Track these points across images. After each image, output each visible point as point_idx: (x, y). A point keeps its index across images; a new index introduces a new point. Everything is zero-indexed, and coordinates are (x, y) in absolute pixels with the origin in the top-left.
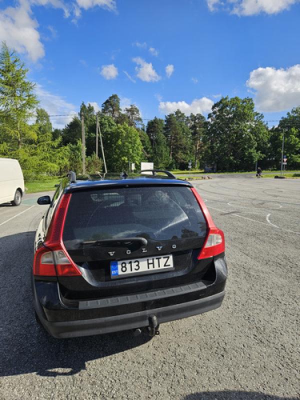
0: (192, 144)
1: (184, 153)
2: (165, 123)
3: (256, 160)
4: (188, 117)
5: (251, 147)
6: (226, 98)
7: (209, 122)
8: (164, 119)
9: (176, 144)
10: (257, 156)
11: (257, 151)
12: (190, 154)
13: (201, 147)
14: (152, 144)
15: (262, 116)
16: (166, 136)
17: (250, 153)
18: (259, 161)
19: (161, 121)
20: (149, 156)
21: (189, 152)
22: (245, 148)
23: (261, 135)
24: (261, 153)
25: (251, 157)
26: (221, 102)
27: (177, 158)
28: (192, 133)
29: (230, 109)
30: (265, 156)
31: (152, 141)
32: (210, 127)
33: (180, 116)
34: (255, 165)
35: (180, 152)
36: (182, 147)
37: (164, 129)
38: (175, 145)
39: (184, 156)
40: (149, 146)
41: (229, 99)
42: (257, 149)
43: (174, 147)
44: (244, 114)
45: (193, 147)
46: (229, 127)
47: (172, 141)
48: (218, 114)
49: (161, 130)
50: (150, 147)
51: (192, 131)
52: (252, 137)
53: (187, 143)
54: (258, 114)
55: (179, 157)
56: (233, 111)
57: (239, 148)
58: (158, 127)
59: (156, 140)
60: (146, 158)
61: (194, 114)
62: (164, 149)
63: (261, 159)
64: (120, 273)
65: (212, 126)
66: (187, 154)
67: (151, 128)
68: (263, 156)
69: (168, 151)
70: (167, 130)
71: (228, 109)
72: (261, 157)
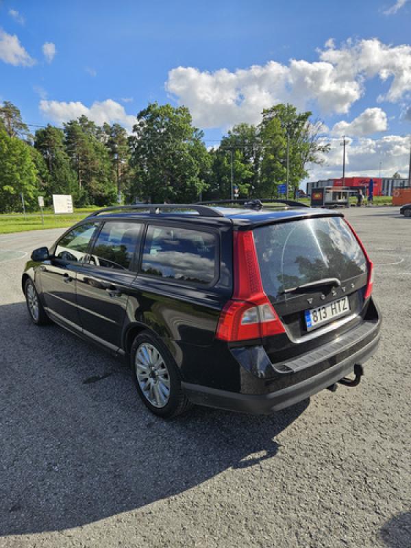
0: (111, 168)
1: (100, 182)
2: (65, 135)
3: (200, 191)
4: (99, 128)
5: (192, 174)
6: (154, 106)
7: (135, 138)
8: (63, 127)
9: (85, 167)
10: (201, 186)
11: (200, 180)
12: (108, 183)
13: (125, 173)
14: (48, 167)
15: (202, 134)
16: (70, 154)
17: (192, 183)
18: (203, 193)
19: (58, 130)
20: (46, 184)
21: (106, 180)
22: (185, 176)
23: (203, 159)
24: (205, 182)
25: (193, 187)
26: (149, 109)
27: (90, 187)
28: (109, 152)
29: (162, 120)
30: (209, 185)
31: (47, 161)
32: (137, 144)
33: (88, 126)
34: (199, 197)
35: (93, 178)
36: (96, 172)
37: (64, 143)
38: (85, 169)
39: (101, 186)
40: (43, 170)
41: (158, 107)
42: (201, 177)
43: (84, 172)
44: (181, 129)
45: (112, 172)
46: (164, 146)
47: (81, 163)
48: (146, 126)
49: (61, 144)
50: (47, 171)
51: (109, 149)
52: (193, 161)
53: (103, 167)
54: (197, 130)
55: (93, 186)
56: (166, 124)
57: (177, 176)
58: (55, 141)
59: (55, 161)
60: (42, 188)
61: (108, 123)
62: (69, 175)
63: (206, 190)
64: (314, 324)
65: (140, 143)
66: (104, 182)
67: (43, 141)
68: (208, 186)
69: (76, 176)
70: (70, 146)
71: (159, 120)
72: (205, 188)
